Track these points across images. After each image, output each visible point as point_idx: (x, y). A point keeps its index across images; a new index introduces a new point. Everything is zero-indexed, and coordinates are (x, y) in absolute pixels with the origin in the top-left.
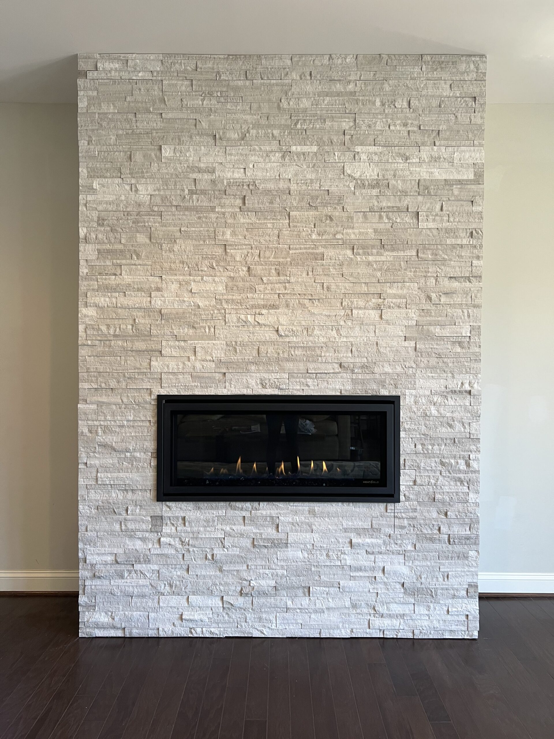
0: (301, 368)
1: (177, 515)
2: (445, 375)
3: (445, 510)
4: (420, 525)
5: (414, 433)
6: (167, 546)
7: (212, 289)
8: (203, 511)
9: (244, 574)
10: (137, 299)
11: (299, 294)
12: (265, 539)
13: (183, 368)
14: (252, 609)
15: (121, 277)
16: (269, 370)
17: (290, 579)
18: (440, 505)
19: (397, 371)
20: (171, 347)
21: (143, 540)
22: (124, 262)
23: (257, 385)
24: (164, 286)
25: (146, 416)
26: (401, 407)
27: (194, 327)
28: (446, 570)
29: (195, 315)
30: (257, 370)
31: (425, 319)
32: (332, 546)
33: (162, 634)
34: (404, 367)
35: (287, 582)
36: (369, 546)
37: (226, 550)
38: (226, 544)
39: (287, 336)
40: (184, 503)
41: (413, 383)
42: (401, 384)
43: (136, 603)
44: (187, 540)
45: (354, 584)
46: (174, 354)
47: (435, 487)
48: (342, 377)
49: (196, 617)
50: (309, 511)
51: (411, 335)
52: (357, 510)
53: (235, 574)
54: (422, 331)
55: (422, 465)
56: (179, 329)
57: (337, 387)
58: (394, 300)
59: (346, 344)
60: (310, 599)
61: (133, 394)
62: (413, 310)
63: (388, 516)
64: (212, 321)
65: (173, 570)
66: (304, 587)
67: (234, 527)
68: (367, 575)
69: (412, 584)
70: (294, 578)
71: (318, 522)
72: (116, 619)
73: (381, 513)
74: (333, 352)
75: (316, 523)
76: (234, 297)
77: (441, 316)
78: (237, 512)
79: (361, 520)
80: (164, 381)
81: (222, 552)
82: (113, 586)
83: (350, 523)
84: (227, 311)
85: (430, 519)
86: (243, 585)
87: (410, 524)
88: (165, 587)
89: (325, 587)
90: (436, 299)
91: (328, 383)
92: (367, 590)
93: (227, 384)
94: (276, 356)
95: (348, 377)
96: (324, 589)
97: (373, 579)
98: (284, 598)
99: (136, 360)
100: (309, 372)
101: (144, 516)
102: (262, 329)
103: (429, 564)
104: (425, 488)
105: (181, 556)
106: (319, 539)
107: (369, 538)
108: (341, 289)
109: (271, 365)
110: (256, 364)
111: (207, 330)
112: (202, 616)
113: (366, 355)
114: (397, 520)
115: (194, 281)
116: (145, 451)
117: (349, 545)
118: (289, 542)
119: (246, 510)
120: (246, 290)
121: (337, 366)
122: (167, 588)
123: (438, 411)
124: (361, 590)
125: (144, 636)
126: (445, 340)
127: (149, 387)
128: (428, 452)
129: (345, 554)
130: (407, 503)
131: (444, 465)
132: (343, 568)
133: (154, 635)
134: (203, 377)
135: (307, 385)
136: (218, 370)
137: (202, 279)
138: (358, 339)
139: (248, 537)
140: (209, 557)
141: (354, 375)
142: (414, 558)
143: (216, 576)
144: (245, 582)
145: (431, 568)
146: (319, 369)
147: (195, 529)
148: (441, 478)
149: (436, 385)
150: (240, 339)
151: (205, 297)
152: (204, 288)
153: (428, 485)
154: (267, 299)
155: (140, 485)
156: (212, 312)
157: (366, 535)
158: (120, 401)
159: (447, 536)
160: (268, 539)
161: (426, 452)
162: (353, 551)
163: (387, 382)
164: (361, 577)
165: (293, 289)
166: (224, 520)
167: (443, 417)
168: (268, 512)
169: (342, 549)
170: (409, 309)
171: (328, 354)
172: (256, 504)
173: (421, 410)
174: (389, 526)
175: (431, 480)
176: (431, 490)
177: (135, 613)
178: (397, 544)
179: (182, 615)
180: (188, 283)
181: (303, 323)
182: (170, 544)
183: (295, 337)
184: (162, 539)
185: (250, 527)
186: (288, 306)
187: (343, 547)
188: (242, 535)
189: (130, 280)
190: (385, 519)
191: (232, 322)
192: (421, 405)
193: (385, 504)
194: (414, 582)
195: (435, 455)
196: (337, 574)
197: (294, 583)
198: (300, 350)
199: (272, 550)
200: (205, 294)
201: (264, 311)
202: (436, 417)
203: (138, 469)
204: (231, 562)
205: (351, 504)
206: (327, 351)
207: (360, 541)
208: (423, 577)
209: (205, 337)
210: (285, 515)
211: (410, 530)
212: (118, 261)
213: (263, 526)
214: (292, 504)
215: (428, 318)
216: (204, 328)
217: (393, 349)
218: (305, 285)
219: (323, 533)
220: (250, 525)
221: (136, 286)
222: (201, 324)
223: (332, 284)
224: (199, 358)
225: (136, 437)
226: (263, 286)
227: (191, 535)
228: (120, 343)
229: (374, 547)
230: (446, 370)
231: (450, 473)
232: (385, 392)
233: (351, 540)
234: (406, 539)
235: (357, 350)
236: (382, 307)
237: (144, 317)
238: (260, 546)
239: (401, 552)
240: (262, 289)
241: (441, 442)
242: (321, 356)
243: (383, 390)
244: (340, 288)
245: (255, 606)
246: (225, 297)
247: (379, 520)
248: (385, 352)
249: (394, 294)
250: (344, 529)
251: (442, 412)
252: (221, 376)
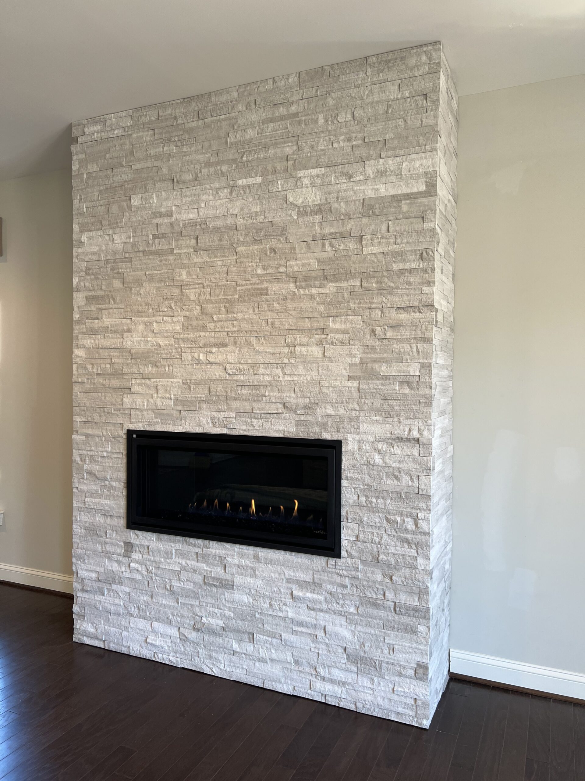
0: (247, 407)
1: (143, 543)
2: (391, 419)
3: (391, 574)
4: (363, 586)
5: (357, 482)
6: (135, 571)
7: (171, 328)
8: (163, 542)
9: (197, 609)
10: (113, 341)
11: (246, 332)
12: (214, 578)
13: (148, 405)
14: (204, 645)
15: (102, 320)
16: (218, 408)
17: (236, 622)
18: (385, 567)
19: (340, 413)
20: (139, 385)
21: (119, 562)
22: (104, 306)
23: (208, 423)
24: (133, 327)
25: (119, 449)
26: (343, 453)
27: (156, 366)
28: (391, 642)
29: (157, 354)
30: (208, 408)
31: (369, 356)
32: (274, 595)
33: (132, 653)
34: (346, 409)
35: (233, 625)
36: (310, 601)
37: (182, 583)
38: (182, 577)
39: (235, 374)
40: (149, 533)
41: (356, 427)
42: (343, 428)
43: (113, 619)
44: (151, 568)
45: (295, 640)
46: (141, 391)
47: (379, 546)
48: (285, 418)
49: (158, 643)
50: (254, 556)
51: (355, 374)
52: (300, 560)
53: (190, 607)
54: (366, 369)
55: (365, 519)
56: (145, 368)
57: (281, 428)
58: (337, 336)
59: (289, 384)
60: (254, 646)
61: (110, 428)
62: (356, 346)
63: (329, 572)
64: (171, 360)
65: (141, 595)
66: (249, 633)
67: (189, 562)
68: (309, 632)
69: (355, 651)
70: (240, 622)
71: (262, 567)
72: (99, 631)
73: (323, 567)
74: (277, 391)
75: (260, 569)
76: (189, 336)
77: (386, 353)
78: (191, 547)
79: (303, 572)
80: (133, 417)
81: (179, 585)
82: (97, 600)
83: (292, 574)
84: (183, 350)
85: (374, 582)
86: (196, 620)
87: (353, 584)
88: (135, 609)
89: (268, 636)
90: (381, 333)
91: (271, 424)
92: (308, 648)
93: (183, 422)
94: (225, 394)
95: (291, 418)
96: (267, 638)
97: (315, 638)
98: (230, 640)
99: (112, 397)
100: (254, 411)
101: (119, 541)
102: (213, 367)
103: (373, 631)
104: (368, 545)
105: (146, 583)
106: (262, 586)
107: (311, 592)
108: (285, 325)
109: (220, 404)
110: (208, 402)
111: (167, 369)
112: (162, 642)
113: (308, 395)
114: (338, 578)
115: (156, 322)
116: (120, 481)
117: (290, 597)
118: (235, 584)
119: (198, 547)
120: (199, 328)
121: (280, 406)
122: (137, 610)
123: (383, 460)
124: (302, 646)
125: (119, 651)
126: (392, 379)
127: (121, 422)
128: (372, 505)
129: (286, 605)
130: (350, 559)
131: (389, 522)
132: (285, 620)
133: (126, 653)
134: (163, 415)
135: (252, 425)
136: (176, 408)
137: (163, 319)
138: (302, 378)
139: (200, 574)
140: (168, 587)
141: (297, 416)
142: (357, 622)
143: (174, 607)
144: (197, 617)
145: (374, 636)
146: (263, 408)
147: (157, 559)
148: (385, 537)
149: (381, 430)
150: (194, 377)
151: (165, 337)
152: (164, 328)
153: (372, 543)
154: (218, 337)
155: (115, 512)
156: (170, 351)
157: (307, 589)
158: (101, 434)
159: (393, 604)
160: (217, 579)
161: (369, 505)
162: (295, 604)
163: (330, 425)
164: (303, 632)
165: (240, 326)
166: (181, 554)
167: (389, 467)
168: (217, 551)
169: (284, 600)
170: (353, 345)
171: (272, 394)
172: (206, 542)
173: (365, 457)
174: (331, 583)
175: (375, 538)
176: (375, 549)
177: (112, 629)
178: (338, 603)
179: (147, 638)
180: (151, 324)
181: (250, 361)
182: (137, 570)
183: (242, 376)
184: (132, 565)
185: (202, 564)
186: (235, 343)
187: (285, 598)
188: (195, 571)
189: (108, 323)
190: (326, 575)
191: (188, 361)
192: (364, 452)
193: (327, 558)
194: (356, 649)
195: (379, 509)
196: (279, 626)
197: (240, 627)
198: (247, 389)
199: (221, 589)
200: (165, 334)
201: (214, 350)
202: (381, 466)
203: (114, 496)
204: (186, 596)
205: (293, 554)
206: (272, 390)
207: (301, 594)
208: (366, 645)
209: (165, 375)
210: (232, 556)
211: (352, 591)
212: (100, 306)
213: (213, 565)
214: (238, 546)
215: (372, 355)
216: (165, 366)
217: (336, 389)
218: (252, 322)
219: (266, 580)
220: (202, 562)
221: (113, 329)
222: (162, 363)
223: (276, 320)
224: (160, 396)
225: (112, 467)
226: (214, 324)
227: (154, 564)
228: (101, 381)
229: (315, 604)
230: (392, 413)
231: (396, 532)
232: (327, 436)
233: (292, 592)
234: (348, 600)
235: (300, 390)
236: (324, 343)
237: (118, 357)
238: (210, 584)
239: (343, 613)
240: (212, 327)
241: (385, 495)
242: (265, 396)
243: (325, 434)
244: (284, 323)
245: (206, 642)
246: (182, 336)
247: (321, 575)
248: (327, 392)
249: (337, 329)
250: (286, 578)
251: (388, 461)
252: (178, 413)
